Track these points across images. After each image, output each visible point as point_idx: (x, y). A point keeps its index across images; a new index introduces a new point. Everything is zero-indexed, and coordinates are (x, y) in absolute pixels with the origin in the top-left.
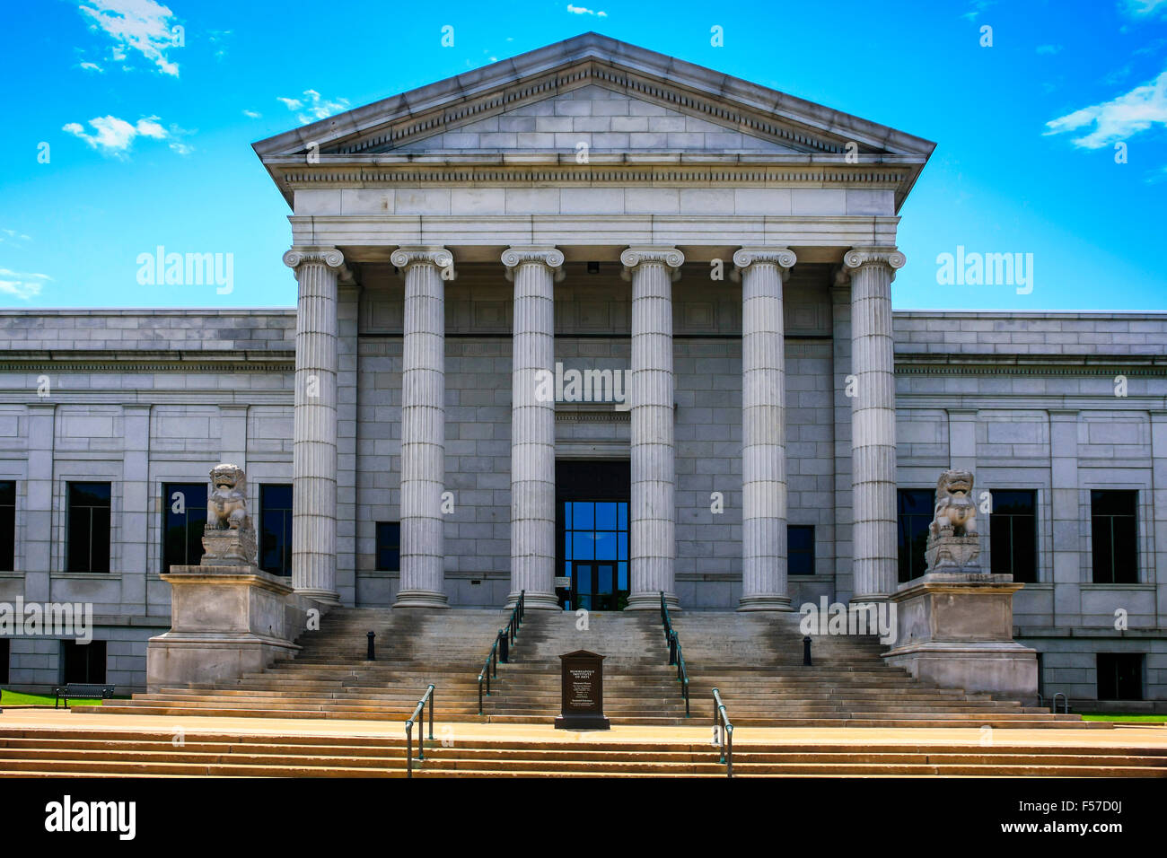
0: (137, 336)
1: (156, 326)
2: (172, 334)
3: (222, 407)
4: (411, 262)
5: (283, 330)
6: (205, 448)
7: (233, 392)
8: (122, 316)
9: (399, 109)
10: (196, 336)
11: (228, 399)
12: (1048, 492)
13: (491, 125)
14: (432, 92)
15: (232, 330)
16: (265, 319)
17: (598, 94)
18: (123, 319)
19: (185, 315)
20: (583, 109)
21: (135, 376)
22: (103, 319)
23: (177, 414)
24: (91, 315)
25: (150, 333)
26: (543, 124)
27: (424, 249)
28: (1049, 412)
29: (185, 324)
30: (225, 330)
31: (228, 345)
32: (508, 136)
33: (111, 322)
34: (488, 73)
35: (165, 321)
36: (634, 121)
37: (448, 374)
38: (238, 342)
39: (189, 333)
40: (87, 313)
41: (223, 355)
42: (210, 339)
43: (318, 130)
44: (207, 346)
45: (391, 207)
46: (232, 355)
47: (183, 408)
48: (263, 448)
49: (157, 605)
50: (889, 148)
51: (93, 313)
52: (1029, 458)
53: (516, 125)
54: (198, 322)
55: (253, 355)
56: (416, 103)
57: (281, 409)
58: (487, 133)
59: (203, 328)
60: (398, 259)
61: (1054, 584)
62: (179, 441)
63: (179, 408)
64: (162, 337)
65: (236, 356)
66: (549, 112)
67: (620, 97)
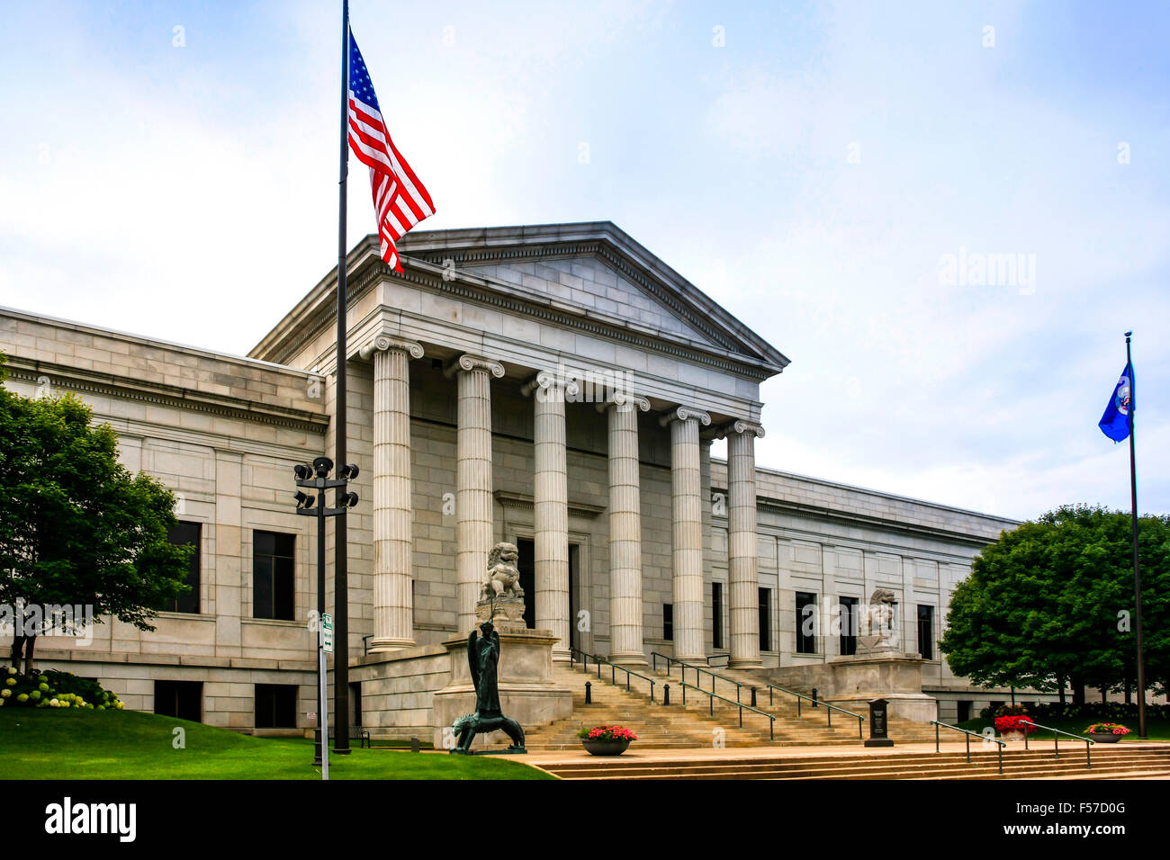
0: (128, 362)
1: (149, 357)
2: (166, 368)
3: (216, 450)
4: (475, 367)
5: (276, 386)
6: (200, 489)
7: (229, 437)
8: (112, 338)
9: (479, 239)
10: (191, 375)
11: (222, 443)
12: (776, 591)
13: (529, 268)
14: (504, 233)
15: (226, 376)
16: (259, 372)
17: (599, 266)
18: (112, 341)
19: (180, 352)
20: (588, 274)
21: (125, 403)
22: (90, 338)
23: (170, 450)
24: (76, 330)
25: (142, 362)
26: (564, 279)
27: (484, 359)
28: (777, 538)
29: (180, 361)
30: (221, 375)
31: (224, 390)
32: (542, 281)
33: (99, 342)
34: (543, 231)
35: (159, 354)
36: (620, 293)
37: (494, 465)
38: (234, 390)
39: (185, 371)
40: (73, 328)
41: (227, 401)
42: (205, 381)
43: (421, 238)
44: (202, 388)
45: (459, 316)
46: (237, 403)
47: (176, 445)
48: (257, 496)
49: (152, 642)
50: (766, 358)
51: (78, 329)
52: (767, 568)
53: (546, 274)
54: (194, 362)
55: (256, 407)
56: (492, 237)
57: (272, 460)
58: (527, 275)
59: (197, 368)
60: (465, 363)
61: (780, 653)
62: (172, 477)
63: (171, 444)
64: (155, 370)
65: (241, 404)
66: (568, 271)
67: (613, 273)
